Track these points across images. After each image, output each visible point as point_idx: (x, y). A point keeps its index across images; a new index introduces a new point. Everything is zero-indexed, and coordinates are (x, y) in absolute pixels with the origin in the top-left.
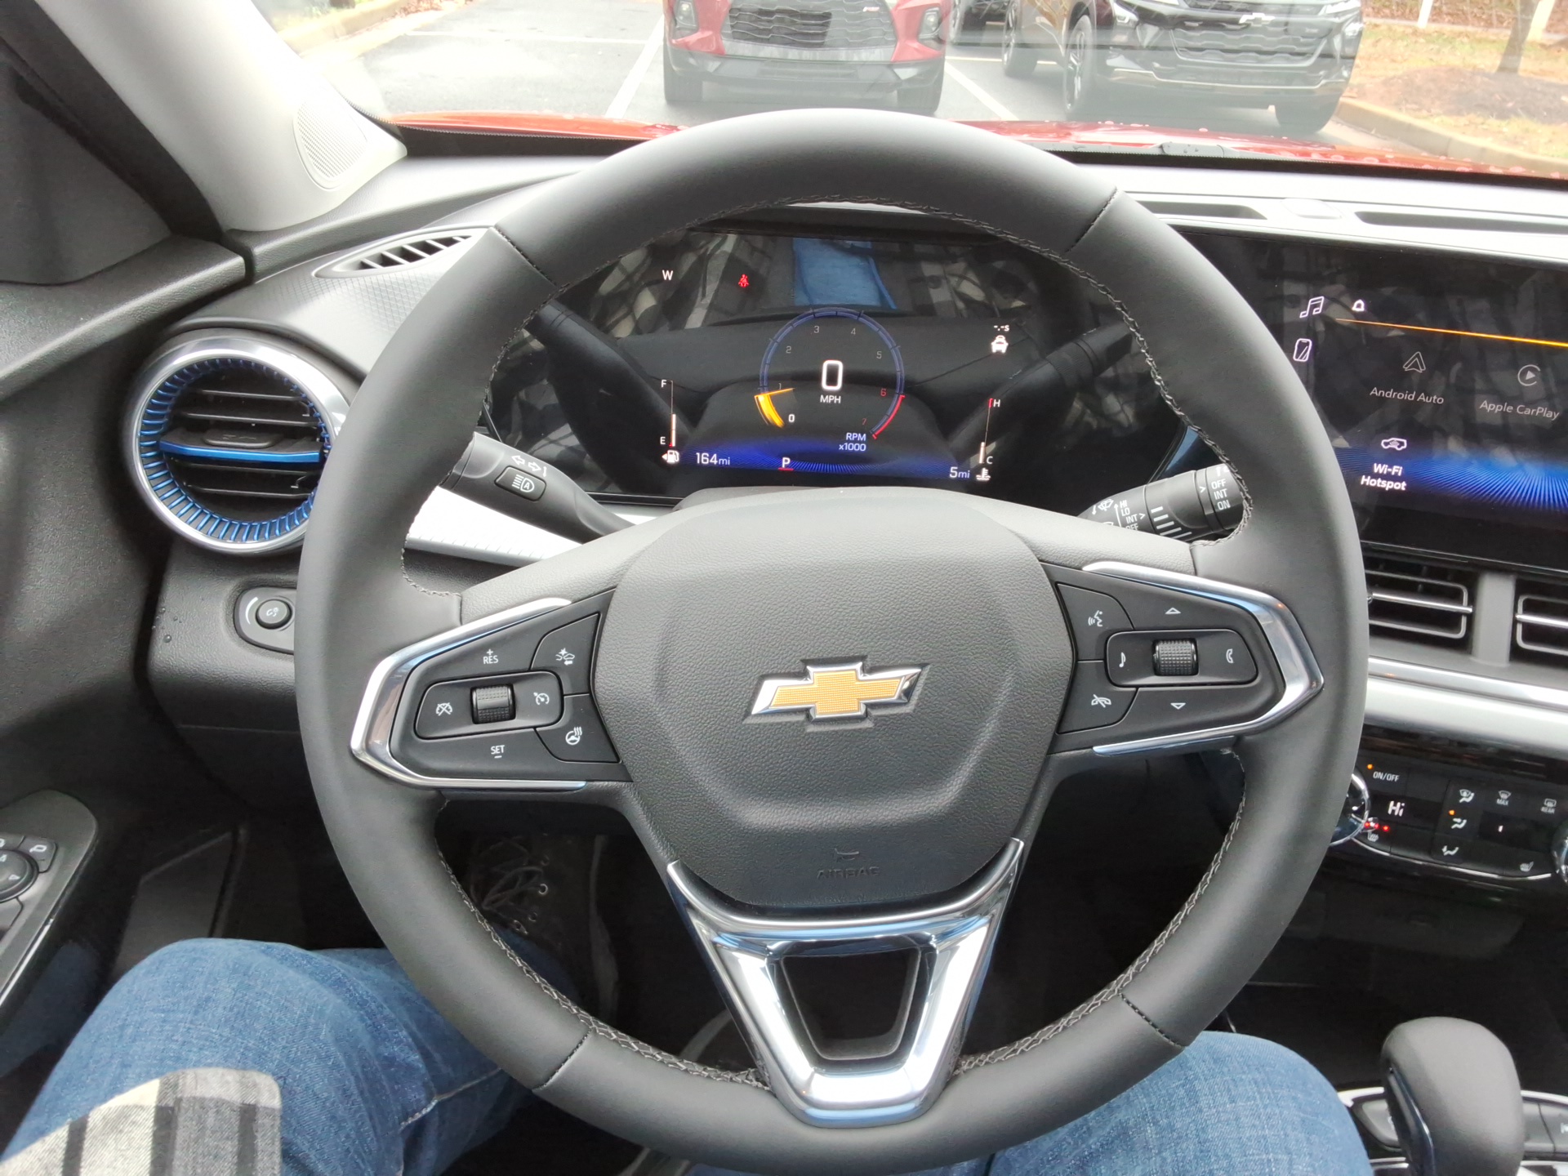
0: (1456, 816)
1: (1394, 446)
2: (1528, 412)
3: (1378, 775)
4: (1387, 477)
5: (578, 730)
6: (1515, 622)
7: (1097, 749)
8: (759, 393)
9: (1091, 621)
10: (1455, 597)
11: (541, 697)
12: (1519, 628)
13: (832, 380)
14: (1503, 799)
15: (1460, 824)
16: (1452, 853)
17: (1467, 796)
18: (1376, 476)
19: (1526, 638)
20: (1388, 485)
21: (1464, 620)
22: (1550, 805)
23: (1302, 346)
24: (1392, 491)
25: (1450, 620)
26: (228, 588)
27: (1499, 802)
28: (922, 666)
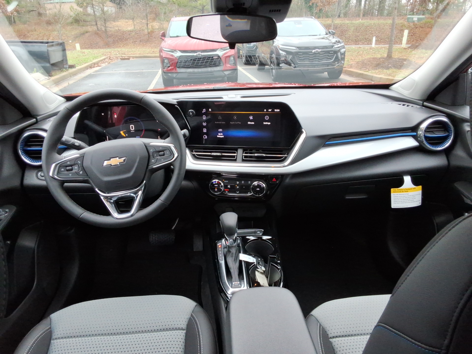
0: (237, 186)
1: (220, 130)
2: (237, 123)
3: (225, 181)
4: (221, 135)
5: (82, 172)
6: (243, 156)
7: (153, 167)
8: (121, 131)
9: (151, 151)
10: (235, 153)
11: (76, 168)
12: (244, 156)
13: (132, 128)
14: (243, 182)
15: (238, 187)
16: (238, 192)
17: (238, 183)
18: (219, 135)
19: (244, 158)
20: (221, 137)
21: (236, 156)
22: (249, 182)
23: (204, 117)
24: (222, 137)
25: (234, 157)
26: (36, 171)
27: (242, 183)
28: (126, 157)
